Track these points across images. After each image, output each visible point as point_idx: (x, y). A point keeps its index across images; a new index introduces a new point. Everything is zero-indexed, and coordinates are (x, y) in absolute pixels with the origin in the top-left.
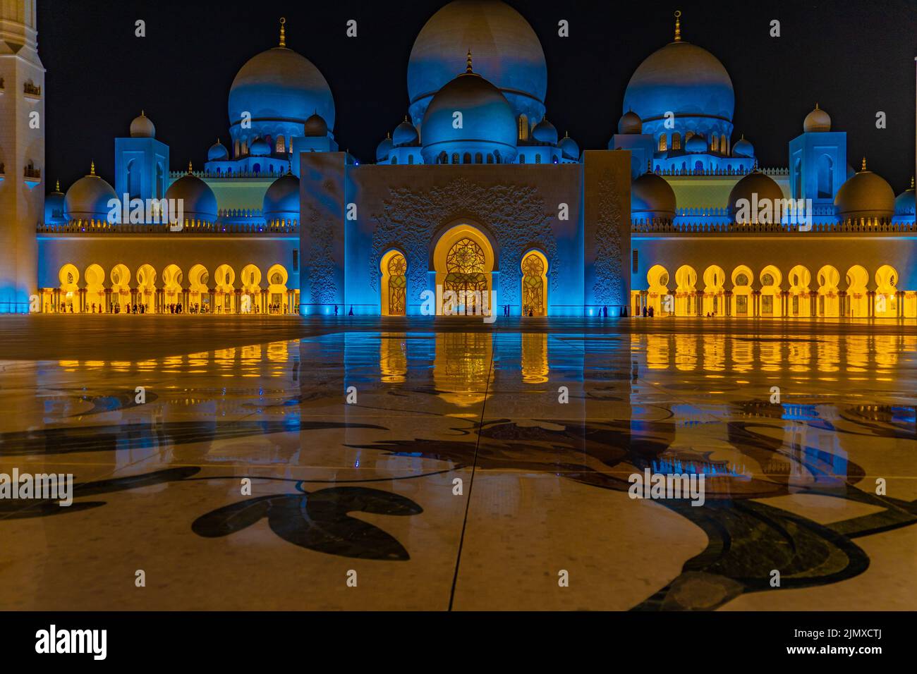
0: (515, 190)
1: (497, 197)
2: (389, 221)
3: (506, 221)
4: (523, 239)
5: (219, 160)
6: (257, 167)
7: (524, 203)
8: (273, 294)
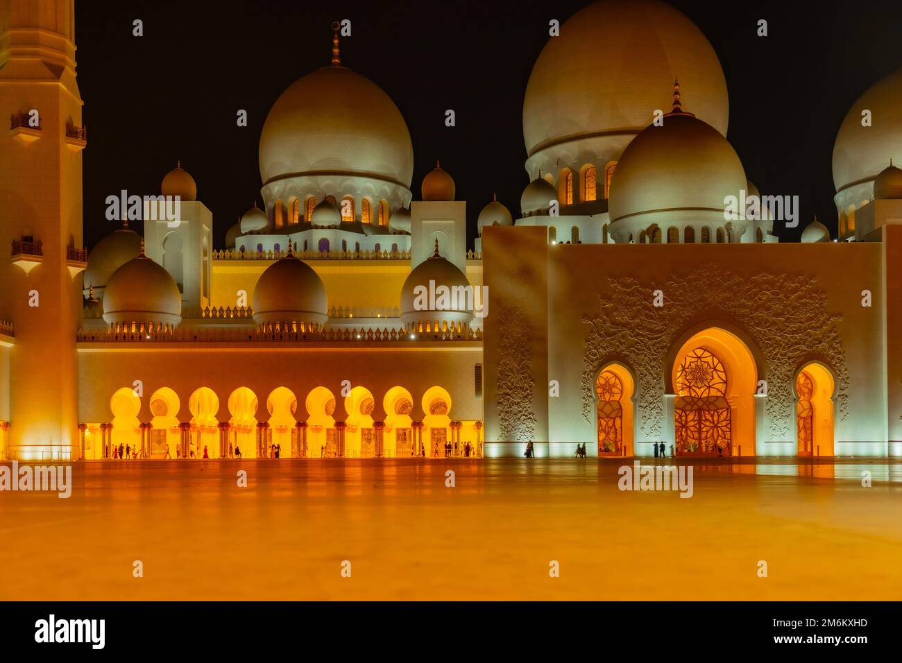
0: (785, 280)
1: (761, 290)
2: (608, 324)
3: (774, 323)
4: (798, 349)
5: (258, 233)
6: (324, 244)
7: (800, 298)
8: (433, 430)
